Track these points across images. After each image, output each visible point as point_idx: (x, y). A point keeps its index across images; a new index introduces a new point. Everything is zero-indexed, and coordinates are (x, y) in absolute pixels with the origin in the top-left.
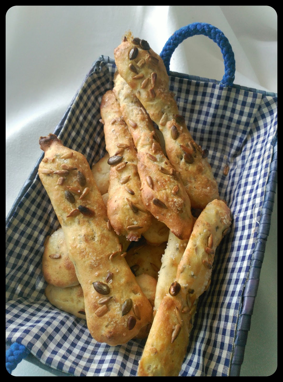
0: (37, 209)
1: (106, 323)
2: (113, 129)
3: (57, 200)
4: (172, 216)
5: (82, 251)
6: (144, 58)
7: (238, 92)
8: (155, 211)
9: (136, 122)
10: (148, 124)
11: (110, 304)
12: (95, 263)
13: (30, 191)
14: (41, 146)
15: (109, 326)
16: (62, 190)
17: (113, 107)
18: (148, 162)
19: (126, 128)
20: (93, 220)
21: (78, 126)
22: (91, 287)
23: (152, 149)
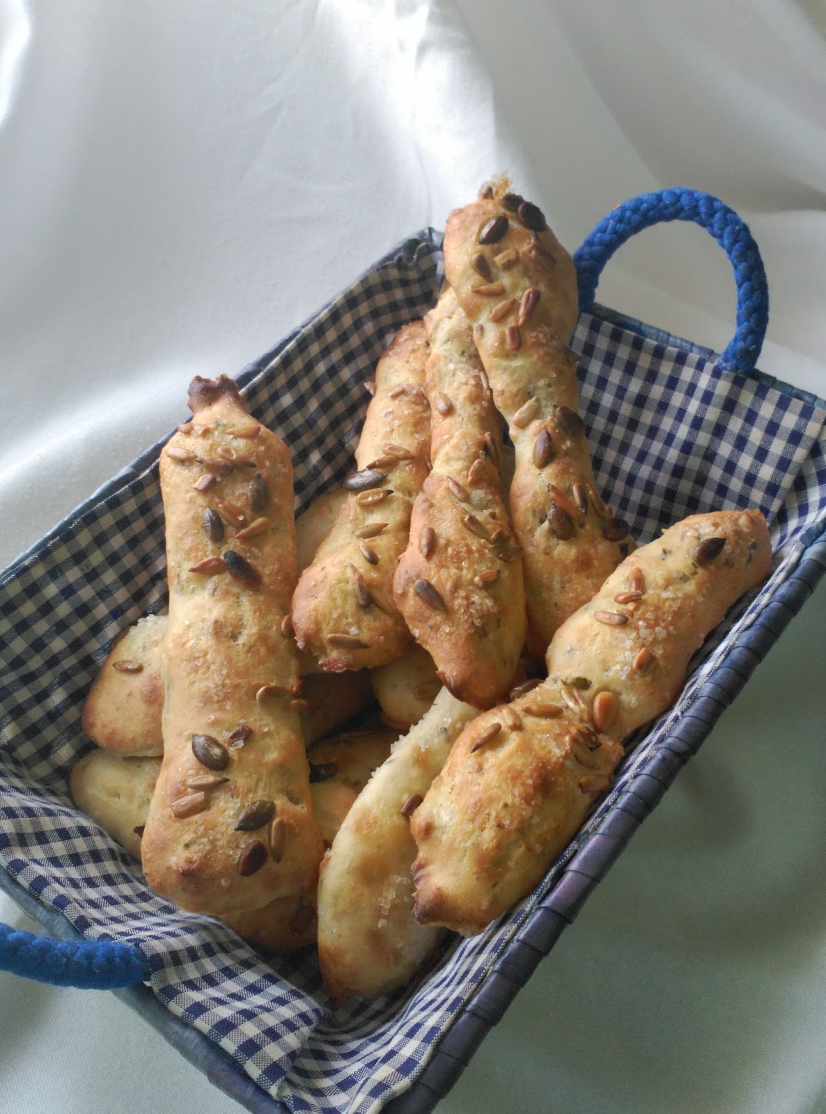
0: (127, 548)
1: (188, 837)
2: (391, 410)
3: (179, 527)
4: (453, 637)
5: (197, 655)
6: (517, 247)
7: (761, 393)
8: (415, 612)
9: (454, 402)
10: (484, 415)
11: (216, 794)
12: (218, 691)
13: (123, 494)
14: (191, 400)
15: (194, 848)
16: (201, 506)
17: (411, 359)
18: (444, 498)
19: (424, 415)
20: (250, 596)
21: (305, 385)
22: (186, 747)
23: (468, 474)
